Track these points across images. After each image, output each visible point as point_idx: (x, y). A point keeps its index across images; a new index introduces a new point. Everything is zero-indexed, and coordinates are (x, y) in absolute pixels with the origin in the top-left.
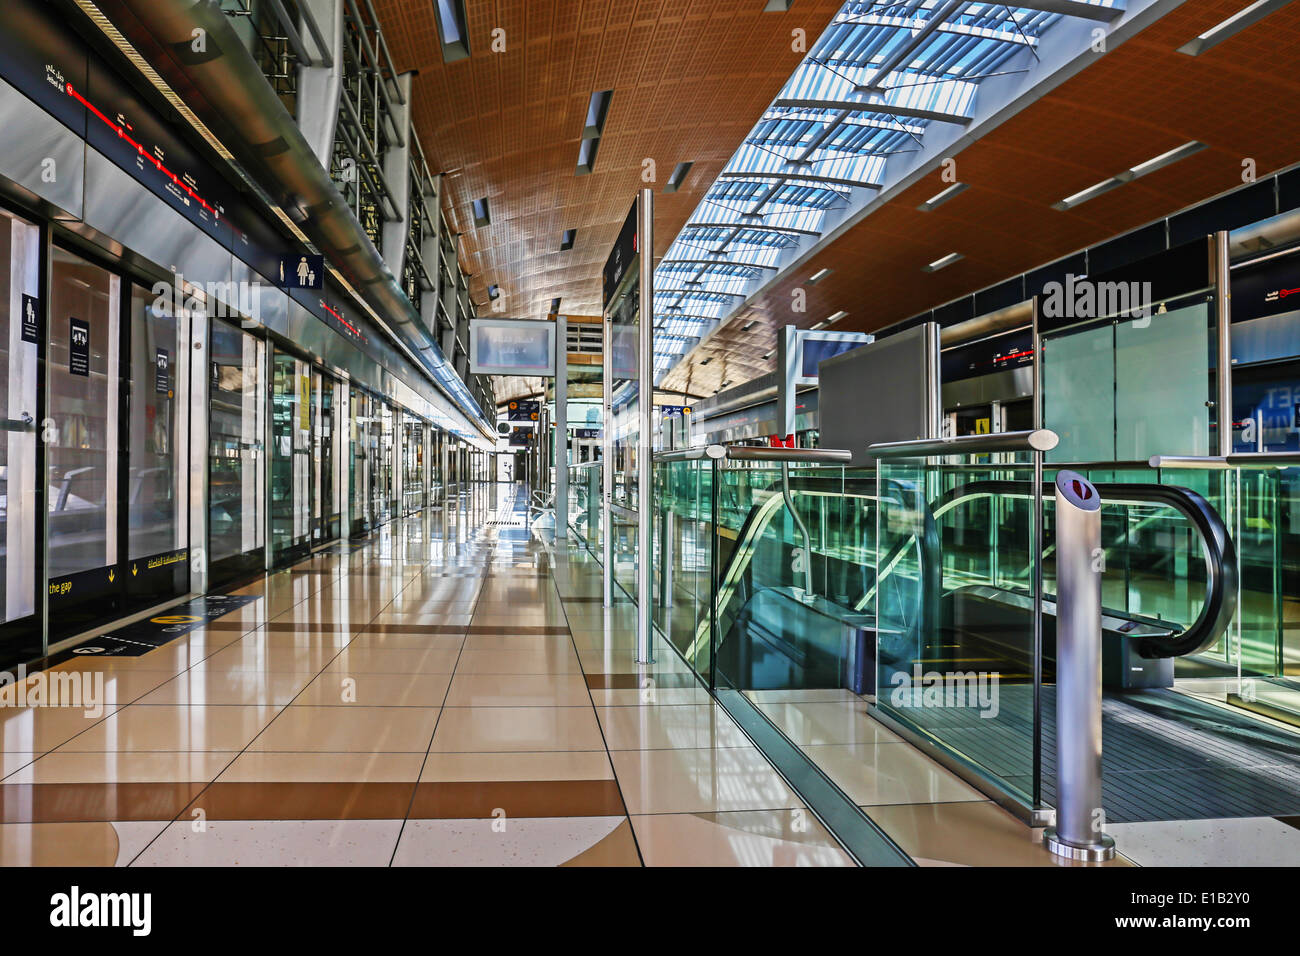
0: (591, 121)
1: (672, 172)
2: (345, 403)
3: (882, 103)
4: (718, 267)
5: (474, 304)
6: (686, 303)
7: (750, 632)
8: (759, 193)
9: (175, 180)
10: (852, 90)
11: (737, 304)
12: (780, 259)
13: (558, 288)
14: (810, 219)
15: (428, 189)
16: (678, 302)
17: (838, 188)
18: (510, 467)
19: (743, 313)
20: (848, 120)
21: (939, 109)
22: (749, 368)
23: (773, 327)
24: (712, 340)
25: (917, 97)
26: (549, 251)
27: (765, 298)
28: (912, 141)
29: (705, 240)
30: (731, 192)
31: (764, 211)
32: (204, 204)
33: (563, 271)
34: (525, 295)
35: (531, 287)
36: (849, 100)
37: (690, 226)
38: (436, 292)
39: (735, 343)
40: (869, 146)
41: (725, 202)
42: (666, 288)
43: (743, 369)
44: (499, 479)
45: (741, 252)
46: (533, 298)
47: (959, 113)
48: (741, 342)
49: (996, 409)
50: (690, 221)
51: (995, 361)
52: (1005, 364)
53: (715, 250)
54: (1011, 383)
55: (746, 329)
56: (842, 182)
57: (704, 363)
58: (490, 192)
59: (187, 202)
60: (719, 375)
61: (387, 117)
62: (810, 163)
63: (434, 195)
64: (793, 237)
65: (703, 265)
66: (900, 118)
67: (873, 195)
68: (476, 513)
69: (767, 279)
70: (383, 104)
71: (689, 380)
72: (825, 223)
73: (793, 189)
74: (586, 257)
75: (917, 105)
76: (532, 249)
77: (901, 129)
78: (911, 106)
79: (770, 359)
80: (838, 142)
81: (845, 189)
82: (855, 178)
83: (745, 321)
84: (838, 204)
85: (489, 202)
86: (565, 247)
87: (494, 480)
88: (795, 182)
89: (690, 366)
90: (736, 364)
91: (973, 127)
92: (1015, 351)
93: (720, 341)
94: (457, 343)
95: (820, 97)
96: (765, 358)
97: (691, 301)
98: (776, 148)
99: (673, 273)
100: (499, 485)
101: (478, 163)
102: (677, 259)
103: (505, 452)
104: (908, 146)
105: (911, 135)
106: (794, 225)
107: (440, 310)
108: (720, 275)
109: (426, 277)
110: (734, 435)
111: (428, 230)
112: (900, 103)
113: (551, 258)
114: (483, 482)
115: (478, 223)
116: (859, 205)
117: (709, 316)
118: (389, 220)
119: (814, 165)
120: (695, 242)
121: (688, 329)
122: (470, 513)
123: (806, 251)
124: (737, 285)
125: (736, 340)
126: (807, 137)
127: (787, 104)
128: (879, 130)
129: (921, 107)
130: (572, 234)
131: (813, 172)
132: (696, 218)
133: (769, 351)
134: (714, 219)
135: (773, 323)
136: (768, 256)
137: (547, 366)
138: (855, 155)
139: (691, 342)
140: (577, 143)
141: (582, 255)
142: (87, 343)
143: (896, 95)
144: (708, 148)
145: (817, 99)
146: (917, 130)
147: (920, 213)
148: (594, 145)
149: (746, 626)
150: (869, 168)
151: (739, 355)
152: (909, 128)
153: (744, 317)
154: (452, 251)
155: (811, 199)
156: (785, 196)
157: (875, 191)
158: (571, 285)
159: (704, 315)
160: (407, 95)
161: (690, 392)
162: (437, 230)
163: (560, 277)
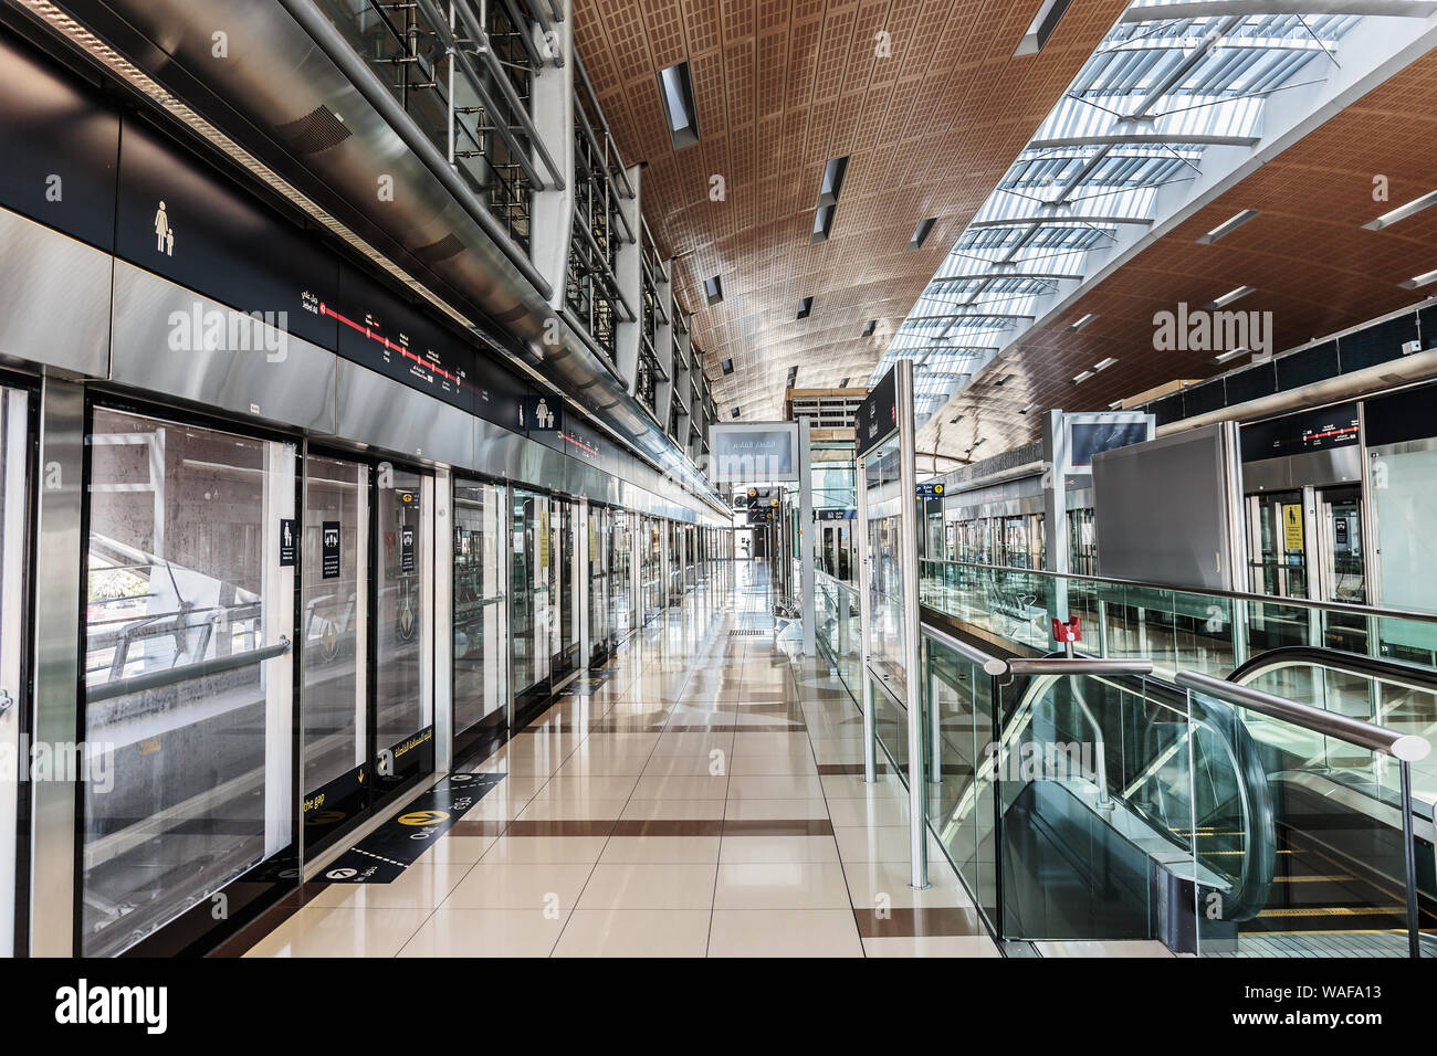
0: (826, 188)
1: (914, 229)
2: (583, 525)
3: (1150, 132)
4: (967, 320)
5: (708, 380)
6: (933, 359)
7: (1032, 826)
8: (1011, 238)
9: (419, 360)
10: (1116, 121)
11: (989, 357)
12: (1036, 307)
13: (795, 357)
14: (1069, 262)
15: (660, 274)
16: (924, 359)
17: (1102, 225)
18: (748, 543)
19: (996, 367)
20: (1112, 153)
21: (1219, 132)
22: (1005, 424)
23: (1031, 379)
24: (962, 397)
25: (1192, 122)
26: (786, 321)
27: (1021, 350)
28: (1186, 168)
29: (952, 292)
30: (979, 240)
31: (1017, 257)
32: (447, 376)
33: (801, 339)
34: (760, 366)
35: (766, 357)
36: (1112, 134)
37: (935, 281)
38: (671, 382)
39: (988, 399)
40: (1137, 177)
41: (973, 252)
42: (910, 347)
43: (998, 425)
44: (736, 557)
45: (992, 303)
46: (769, 368)
47: (1244, 134)
48: (994, 397)
49: (1309, 494)
50: (936, 277)
51: (1305, 438)
52: (1318, 443)
53: (964, 302)
54: (1328, 465)
55: (1000, 384)
56: (1108, 220)
57: (954, 422)
58: (723, 269)
59: (430, 379)
60: (972, 433)
61: (618, 217)
62: (1069, 203)
63: (665, 281)
64: (1050, 282)
65: (950, 319)
66: (1172, 146)
67: (1144, 230)
68: (715, 594)
69: (1022, 328)
70: (613, 203)
71: (938, 441)
72: (1087, 264)
73: (1048, 232)
74: (823, 324)
75: (1193, 131)
76: (768, 321)
77: (1175, 156)
78: (1186, 132)
79: (1028, 415)
80: (1100, 175)
81: (1110, 226)
82: (1121, 214)
83: (998, 375)
84: (1103, 242)
85: (722, 279)
86: (801, 315)
87: (732, 558)
88: (1051, 225)
89: (939, 426)
90: (990, 421)
91: (1261, 147)
92: (1331, 427)
93: (972, 398)
94: (692, 426)
95: (1078, 134)
96: (1023, 412)
97: (938, 357)
98: (1030, 189)
99: (917, 329)
100: (737, 562)
101: (709, 243)
102: (921, 316)
103: (743, 528)
104: (1183, 174)
105: (1186, 162)
106: (1052, 270)
107: (675, 397)
108: (969, 328)
109: (660, 369)
110: (992, 511)
111: (661, 318)
112: (1173, 131)
113: (787, 328)
114: (721, 560)
115: (712, 300)
116: (1127, 243)
117: (958, 372)
118: (622, 320)
119: (1073, 205)
120: (941, 296)
121: (935, 387)
122: (709, 594)
123: (1068, 295)
124: (989, 338)
125: (989, 395)
126: (1065, 174)
127: (1040, 146)
128: (1147, 159)
129: (1198, 132)
130: (808, 302)
131: (1072, 213)
132: (943, 272)
133: (1027, 405)
134: (961, 272)
135: (1030, 375)
136: (1023, 304)
137: (790, 471)
138: (1121, 189)
139: (939, 400)
140: (812, 212)
141: (819, 322)
142: (338, 543)
143: (1167, 123)
144: (954, 202)
145: (1075, 136)
146: (1193, 155)
147: (1201, 246)
148: (830, 212)
149: (1028, 818)
150: (1137, 202)
151: (993, 411)
152: (1183, 154)
153: (997, 371)
154: (685, 332)
155: (1071, 239)
156: (1041, 238)
157: (1146, 226)
158: (809, 352)
159: (953, 371)
160: (636, 189)
161: (938, 453)
162: (669, 317)
163: (797, 344)
